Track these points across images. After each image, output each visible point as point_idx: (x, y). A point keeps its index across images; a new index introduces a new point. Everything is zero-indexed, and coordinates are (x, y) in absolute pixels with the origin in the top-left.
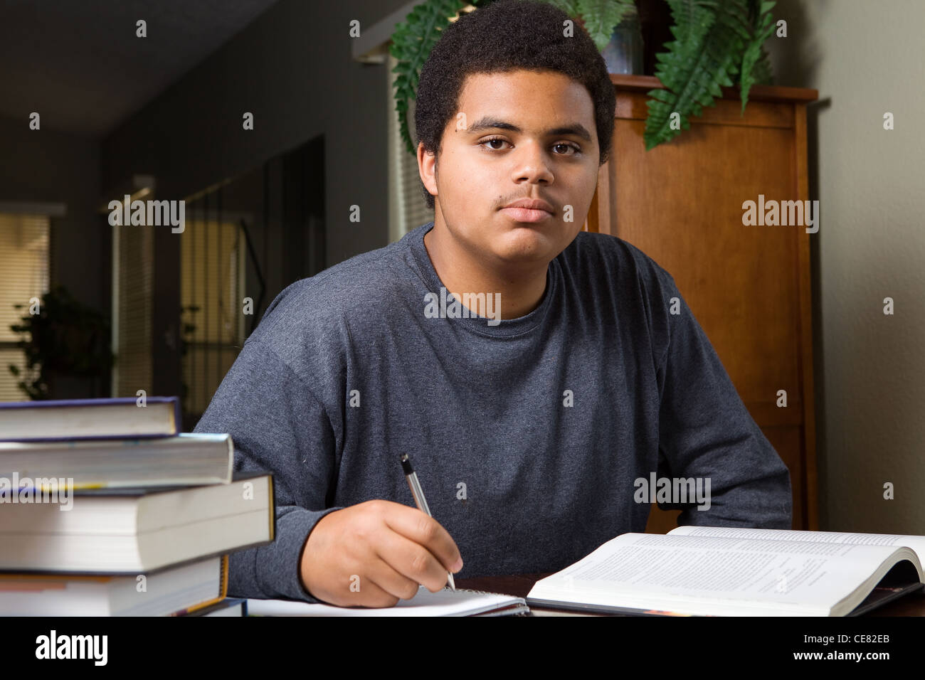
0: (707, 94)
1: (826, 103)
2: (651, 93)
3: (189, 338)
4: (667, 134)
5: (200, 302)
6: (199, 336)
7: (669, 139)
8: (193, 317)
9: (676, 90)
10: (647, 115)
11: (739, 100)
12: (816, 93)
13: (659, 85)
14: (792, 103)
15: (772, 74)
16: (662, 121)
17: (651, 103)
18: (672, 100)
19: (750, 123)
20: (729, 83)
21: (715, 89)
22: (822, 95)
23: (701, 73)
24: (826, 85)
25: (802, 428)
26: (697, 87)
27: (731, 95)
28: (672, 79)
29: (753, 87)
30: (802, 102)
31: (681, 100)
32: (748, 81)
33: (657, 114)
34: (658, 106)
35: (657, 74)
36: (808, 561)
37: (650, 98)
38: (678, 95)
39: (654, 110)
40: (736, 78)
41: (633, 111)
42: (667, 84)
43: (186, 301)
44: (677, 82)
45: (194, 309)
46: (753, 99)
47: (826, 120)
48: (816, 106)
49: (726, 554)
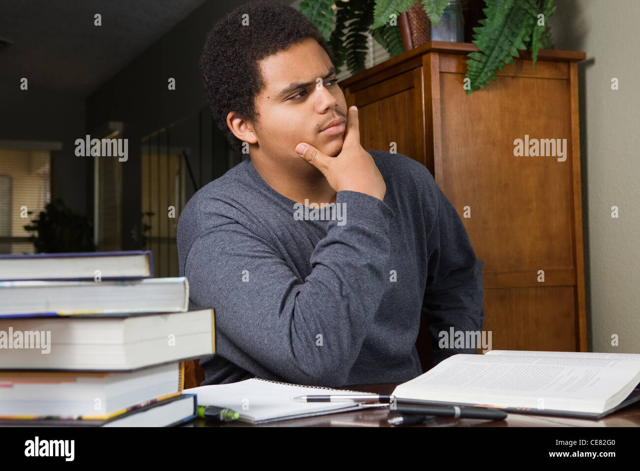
0: (508, 56)
1: (592, 62)
2: (470, 55)
3: (147, 234)
4: (481, 84)
5: (155, 210)
6: (154, 233)
7: (482, 86)
8: (150, 220)
9: (487, 52)
10: (467, 70)
11: (531, 59)
12: (585, 54)
13: (475, 49)
14: (568, 61)
15: (553, 43)
16: (477, 74)
17: (469, 62)
18: (484, 60)
19: (538, 76)
20: (523, 47)
21: (515, 53)
22: (589, 56)
23: (504, 41)
24: (591, 49)
25: (575, 287)
26: (502, 50)
27: (525, 56)
28: (484, 45)
29: (540, 50)
30: (575, 60)
31: (491, 59)
32: (537, 46)
33: (474, 70)
34: (475, 64)
35: (473, 42)
36: (587, 371)
37: (469, 58)
38: (489, 56)
39: (472, 67)
40: (529, 44)
41: (457, 67)
42: (481, 49)
43: (145, 209)
44: (488, 47)
45: (150, 214)
46: (541, 59)
47: (591, 74)
48: (583, 64)
49: (529, 367)
